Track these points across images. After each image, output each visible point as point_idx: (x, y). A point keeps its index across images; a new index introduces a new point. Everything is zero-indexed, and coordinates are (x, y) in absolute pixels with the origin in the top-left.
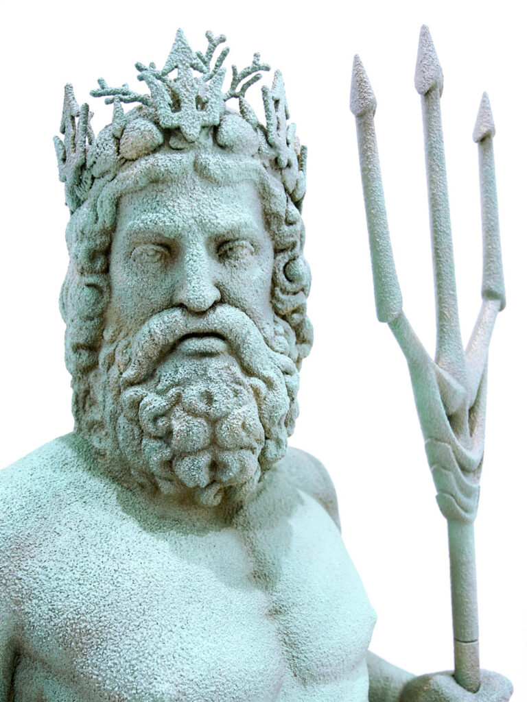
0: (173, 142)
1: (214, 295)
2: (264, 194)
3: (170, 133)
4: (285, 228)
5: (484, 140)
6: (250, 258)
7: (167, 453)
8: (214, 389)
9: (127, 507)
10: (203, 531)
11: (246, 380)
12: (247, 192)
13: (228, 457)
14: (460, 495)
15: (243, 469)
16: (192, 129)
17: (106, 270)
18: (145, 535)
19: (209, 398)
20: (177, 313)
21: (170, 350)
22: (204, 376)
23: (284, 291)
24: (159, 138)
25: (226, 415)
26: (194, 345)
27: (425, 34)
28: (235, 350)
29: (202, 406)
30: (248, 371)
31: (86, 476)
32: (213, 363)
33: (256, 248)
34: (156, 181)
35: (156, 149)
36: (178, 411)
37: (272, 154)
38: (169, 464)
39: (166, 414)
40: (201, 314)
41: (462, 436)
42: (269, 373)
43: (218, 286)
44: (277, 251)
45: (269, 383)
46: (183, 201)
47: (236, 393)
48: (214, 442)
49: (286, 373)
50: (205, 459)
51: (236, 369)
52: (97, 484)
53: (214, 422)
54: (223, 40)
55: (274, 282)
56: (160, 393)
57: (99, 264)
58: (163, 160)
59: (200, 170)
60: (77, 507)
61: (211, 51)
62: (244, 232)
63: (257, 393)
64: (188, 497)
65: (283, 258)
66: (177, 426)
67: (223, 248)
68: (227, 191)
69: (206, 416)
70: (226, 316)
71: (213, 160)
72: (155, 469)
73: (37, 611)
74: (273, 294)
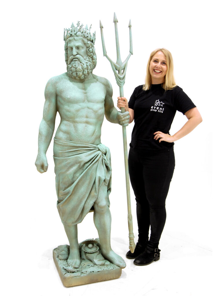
0: (72, 36)
1: (77, 53)
2: (83, 41)
3: (71, 35)
4: (87, 45)
5: (130, 27)
6: (82, 49)
7: (71, 72)
8: (76, 65)
9: (69, 79)
10: (78, 82)
11: (80, 64)
12: (80, 41)
13: (78, 73)
14: (120, 83)
15: (79, 74)
16: (73, 35)
17: (67, 51)
18: (70, 82)
19: (75, 65)
20: (72, 56)
21: (72, 60)
22: (75, 63)
23: (88, 53)
24: (70, 36)
25: (77, 67)
26: (74, 59)
27: (114, 13)
28: (79, 60)
29: (74, 66)
30: (81, 63)
31: (66, 76)
32: (76, 62)
33: (82, 48)
34: (70, 41)
35: (70, 37)
36: (72, 67)
37: (84, 36)
38: (72, 73)
39: (71, 68)
40: (75, 56)
41: (120, 74)
42: (84, 63)
43: (77, 52)
44: (87, 48)
45: (83, 64)
46: (72, 43)
47: (79, 65)
48: (76, 71)
49: (86, 63)
50: (75, 73)
51: (79, 62)
52: (67, 77)
53: (76, 68)
54: (79, 22)
55: (87, 52)
56: (71, 65)
57: (67, 50)
58: (71, 38)
59: (74, 39)
60: (64, 79)
61: (78, 23)
62: (80, 46)
63: (81, 65)
64: (75, 78)
65: (88, 49)
66: (72, 69)
67: (78, 48)
68: (78, 41)
69: (75, 68)
70: (78, 56)
71: (76, 38)
72: (71, 74)
73: (58, 89)
74: (87, 53)
